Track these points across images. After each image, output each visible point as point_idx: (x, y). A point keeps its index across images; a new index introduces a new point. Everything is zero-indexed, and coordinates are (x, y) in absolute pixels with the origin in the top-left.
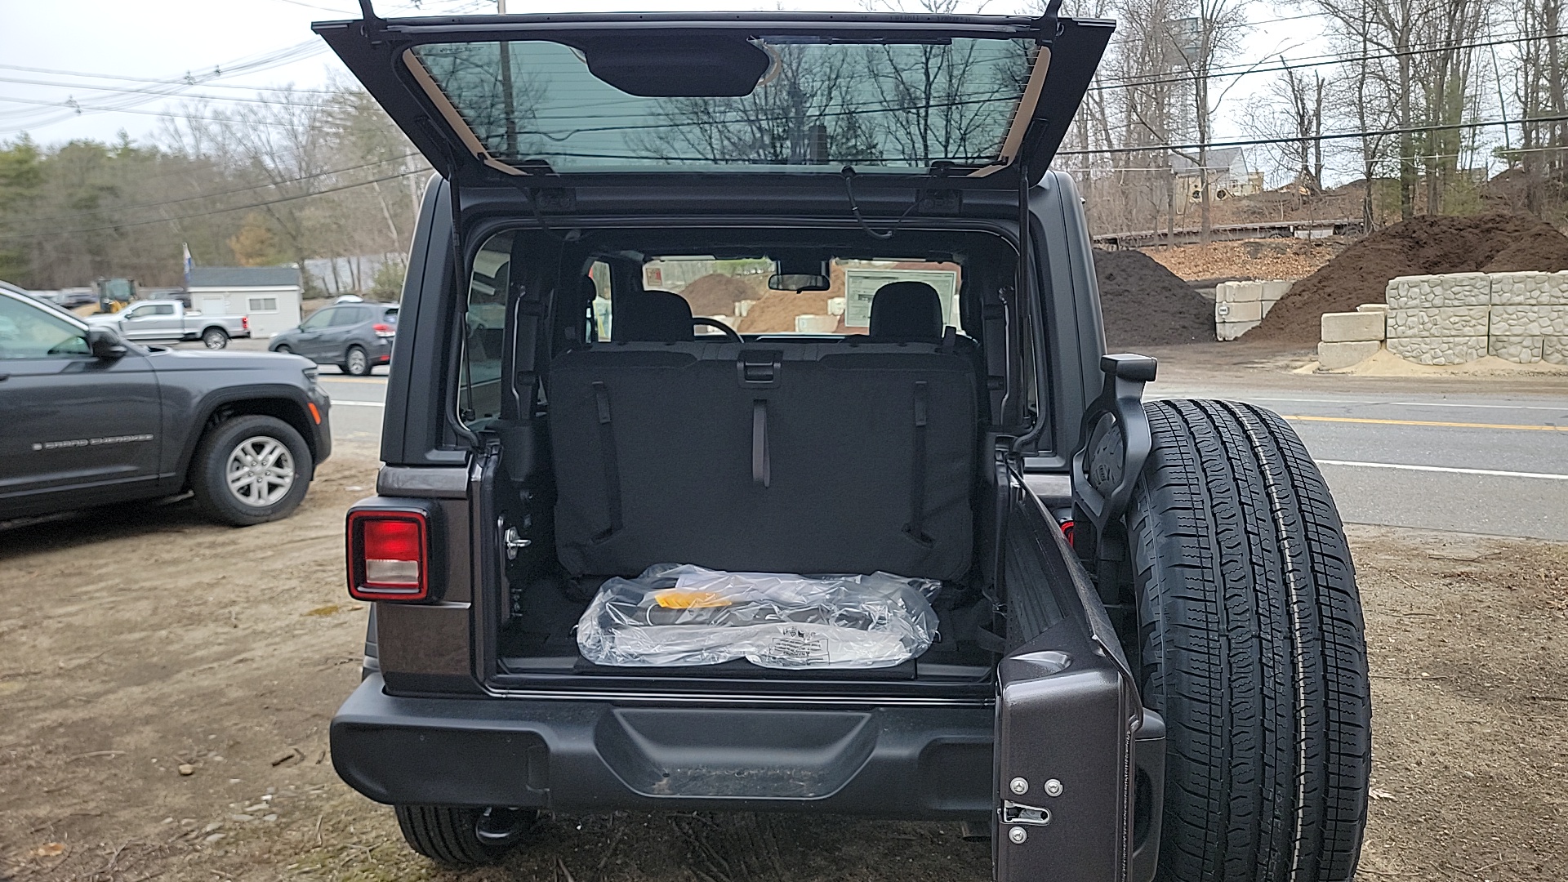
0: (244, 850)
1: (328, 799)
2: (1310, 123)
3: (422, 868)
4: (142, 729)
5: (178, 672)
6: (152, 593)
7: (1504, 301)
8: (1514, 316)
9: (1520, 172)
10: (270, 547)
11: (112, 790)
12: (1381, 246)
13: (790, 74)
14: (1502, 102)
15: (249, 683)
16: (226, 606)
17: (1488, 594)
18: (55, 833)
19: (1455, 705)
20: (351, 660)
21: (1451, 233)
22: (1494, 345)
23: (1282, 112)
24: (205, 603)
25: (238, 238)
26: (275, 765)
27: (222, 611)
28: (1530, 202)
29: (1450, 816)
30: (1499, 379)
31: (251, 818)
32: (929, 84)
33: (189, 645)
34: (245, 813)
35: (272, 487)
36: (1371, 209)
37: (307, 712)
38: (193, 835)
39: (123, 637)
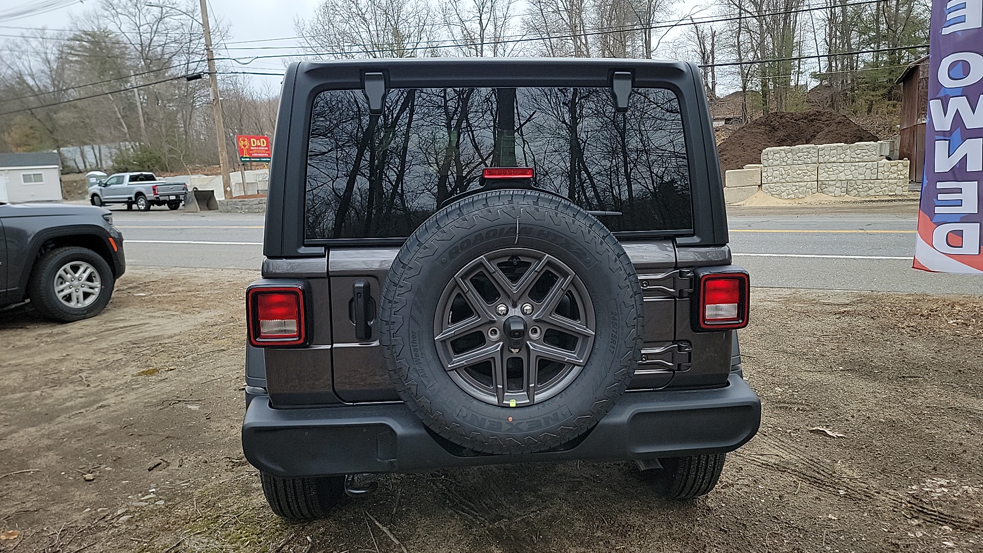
0: (149, 524)
1: (196, 488)
2: (708, 57)
3: (276, 524)
4: (46, 454)
5: (58, 417)
6: (18, 368)
7: (826, 161)
8: (831, 170)
9: (826, 86)
10: (93, 334)
11: (40, 494)
12: (754, 131)
13: (393, 23)
14: (817, 45)
15: (112, 420)
16: (76, 373)
17: (861, 322)
18: (8, 524)
19: (862, 383)
20: (180, 401)
21: (792, 122)
22: (821, 186)
23: (692, 51)
24: (60, 372)
25: (9, 134)
26: (149, 470)
27: (74, 376)
28: (833, 104)
29: (879, 444)
30: (823, 206)
31: (146, 503)
32: (483, 30)
33: (59, 399)
34: (142, 501)
35: (86, 295)
36: (746, 109)
37: (161, 436)
38: (109, 518)
39: (8, 397)
